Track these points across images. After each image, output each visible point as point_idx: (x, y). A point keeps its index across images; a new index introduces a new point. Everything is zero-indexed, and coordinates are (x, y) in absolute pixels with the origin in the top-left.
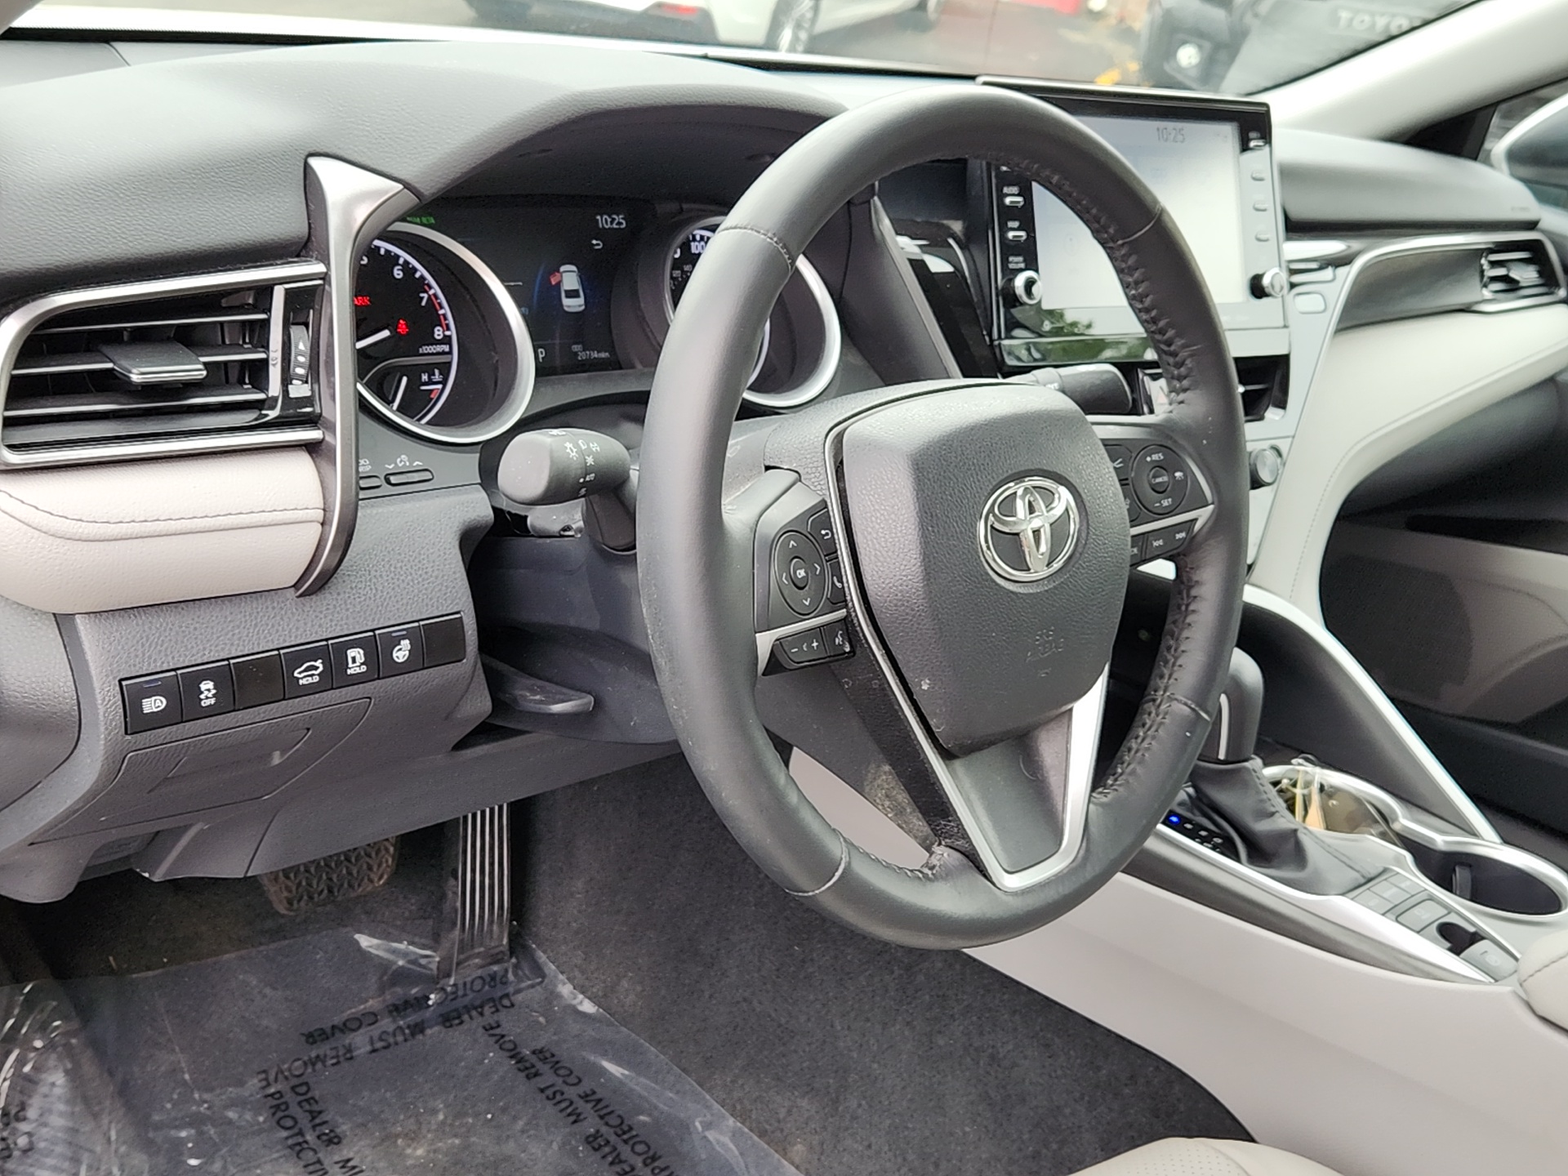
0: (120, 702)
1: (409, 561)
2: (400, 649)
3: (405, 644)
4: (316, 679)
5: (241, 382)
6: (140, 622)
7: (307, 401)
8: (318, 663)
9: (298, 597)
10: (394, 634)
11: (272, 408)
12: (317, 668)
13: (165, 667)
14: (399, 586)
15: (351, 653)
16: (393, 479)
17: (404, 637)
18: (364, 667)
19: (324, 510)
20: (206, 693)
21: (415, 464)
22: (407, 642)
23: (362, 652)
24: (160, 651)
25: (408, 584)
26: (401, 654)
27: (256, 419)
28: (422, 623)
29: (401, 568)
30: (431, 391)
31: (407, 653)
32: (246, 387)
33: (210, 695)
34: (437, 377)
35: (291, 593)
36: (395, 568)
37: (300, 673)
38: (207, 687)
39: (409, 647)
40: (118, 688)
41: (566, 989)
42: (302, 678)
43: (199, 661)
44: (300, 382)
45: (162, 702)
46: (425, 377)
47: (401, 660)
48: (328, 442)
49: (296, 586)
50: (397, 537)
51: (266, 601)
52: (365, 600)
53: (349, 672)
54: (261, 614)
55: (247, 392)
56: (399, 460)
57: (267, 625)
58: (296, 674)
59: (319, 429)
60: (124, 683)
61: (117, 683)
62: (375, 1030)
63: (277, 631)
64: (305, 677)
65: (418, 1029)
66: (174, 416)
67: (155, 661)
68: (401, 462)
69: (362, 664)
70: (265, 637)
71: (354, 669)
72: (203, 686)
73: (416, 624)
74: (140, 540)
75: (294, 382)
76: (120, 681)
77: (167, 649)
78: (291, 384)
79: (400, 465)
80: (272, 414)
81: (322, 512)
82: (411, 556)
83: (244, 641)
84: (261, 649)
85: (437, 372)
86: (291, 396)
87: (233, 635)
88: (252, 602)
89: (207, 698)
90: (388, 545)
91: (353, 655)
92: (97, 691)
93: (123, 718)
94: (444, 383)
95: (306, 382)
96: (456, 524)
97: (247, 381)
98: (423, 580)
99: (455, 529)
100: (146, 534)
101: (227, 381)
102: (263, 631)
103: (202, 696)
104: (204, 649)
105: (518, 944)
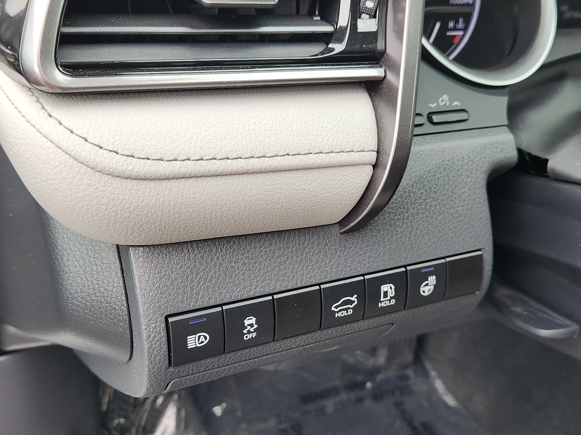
0: (165, 339)
1: (443, 200)
2: (427, 285)
3: (432, 280)
4: (350, 312)
5: (311, 14)
6: (192, 256)
7: (372, 36)
8: (354, 298)
9: (341, 233)
10: (423, 271)
11: (340, 41)
12: (352, 302)
13: (212, 303)
14: (432, 224)
15: (385, 288)
16: (436, 118)
17: (431, 274)
18: (394, 300)
19: (378, 152)
20: (249, 328)
21: (454, 104)
22: (434, 277)
23: (393, 287)
24: (208, 287)
25: (440, 222)
26: (427, 289)
27: (322, 53)
28: (448, 259)
29: (436, 206)
30: (455, 36)
31: (432, 287)
32: (315, 18)
33: (252, 330)
34: (461, 25)
35: (336, 231)
36: (431, 206)
37: (336, 307)
38: (250, 322)
39: (435, 283)
40: (163, 325)
41: (439, 385)
42: (338, 312)
43: (245, 296)
44: (368, 16)
45: (205, 338)
46: (451, 24)
47: (426, 294)
48: (389, 83)
49: (343, 222)
50: (434, 176)
51: (313, 237)
52: (401, 238)
53: (380, 305)
54: (307, 250)
55: (316, 23)
56: (441, 99)
57: (312, 261)
58: (333, 309)
59: (381, 67)
60: (170, 320)
61: (163, 319)
62: (338, 399)
63: (320, 267)
64: (340, 311)
65: (360, 400)
66: (243, 44)
67: (203, 296)
68: (442, 101)
69: (392, 298)
70: (308, 273)
71: (384, 303)
72: (247, 322)
73: (443, 261)
74: (194, 180)
75: (363, 16)
76: (167, 317)
77: (215, 285)
78: (360, 17)
79: (442, 104)
80: (338, 48)
81: (376, 153)
82: (445, 194)
83: (289, 277)
84: (304, 284)
85: (461, 20)
86: (359, 30)
87: (279, 271)
88: (299, 238)
89: (249, 332)
90: (426, 183)
91: (385, 289)
92: (144, 327)
93: (166, 353)
94: (465, 29)
95: (374, 17)
96: (486, 164)
97: (317, 13)
98: (454, 218)
99: (484, 169)
100: (200, 174)
101: (298, 12)
102: (308, 266)
103: (245, 331)
104: (251, 284)
105: (417, 360)
